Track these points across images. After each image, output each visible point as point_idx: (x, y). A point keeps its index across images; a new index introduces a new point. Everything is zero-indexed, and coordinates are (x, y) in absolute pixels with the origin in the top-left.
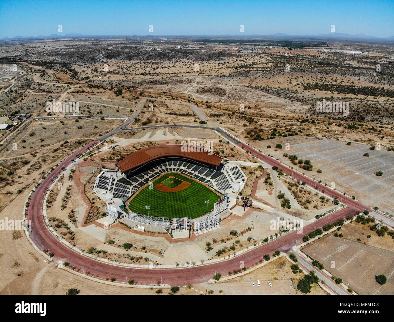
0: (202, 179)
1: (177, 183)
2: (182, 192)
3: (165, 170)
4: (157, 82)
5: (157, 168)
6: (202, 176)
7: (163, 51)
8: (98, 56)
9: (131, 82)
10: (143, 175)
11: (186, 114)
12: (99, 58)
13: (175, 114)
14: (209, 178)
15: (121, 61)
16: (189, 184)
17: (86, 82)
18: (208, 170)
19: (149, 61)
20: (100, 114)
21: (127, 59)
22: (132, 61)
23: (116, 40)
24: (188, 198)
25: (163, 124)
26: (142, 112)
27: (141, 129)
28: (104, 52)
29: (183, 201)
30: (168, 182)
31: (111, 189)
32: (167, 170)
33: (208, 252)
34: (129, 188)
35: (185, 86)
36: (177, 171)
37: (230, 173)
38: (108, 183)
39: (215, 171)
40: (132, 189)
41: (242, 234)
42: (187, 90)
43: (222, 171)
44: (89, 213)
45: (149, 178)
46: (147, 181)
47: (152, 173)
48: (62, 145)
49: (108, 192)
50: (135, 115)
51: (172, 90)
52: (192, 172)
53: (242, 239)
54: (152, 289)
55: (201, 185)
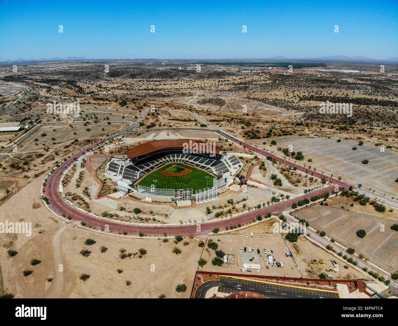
0: (203, 167)
1: (179, 170)
2: (185, 176)
3: (169, 161)
4: (160, 95)
6: (203, 164)
7: (165, 71)
9: (134, 95)
10: (149, 163)
11: (187, 119)
12: (102, 76)
13: (177, 120)
14: (209, 166)
15: (124, 79)
16: (191, 171)
17: (91, 96)
18: (208, 160)
19: (152, 79)
20: (106, 120)
21: (130, 77)
22: (134, 79)
23: (118, 63)
24: (190, 180)
25: (166, 127)
26: (146, 119)
27: (146, 131)
29: (186, 182)
30: (172, 169)
31: (121, 173)
32: (171, 160)
33: (208, 215)
34: (136, 173)
35: (187, 98)
36: (180, 161)
37: (228, 161)
38: (117, 168)
39: (215, 160)
40: (139, 174)
41: (238, 203)
42: (189, 101)
43: (221, 160)
44: (102, 190)
45: (155, 166)
46: (152, 168)
47: (157, 163)
48: (72, 143)
49: (118, 175)
50: (140, 120)
51: (174, 101)
52: (193, 162)
53: (237, 206)
54: (159, 239)
55: (202, 171)
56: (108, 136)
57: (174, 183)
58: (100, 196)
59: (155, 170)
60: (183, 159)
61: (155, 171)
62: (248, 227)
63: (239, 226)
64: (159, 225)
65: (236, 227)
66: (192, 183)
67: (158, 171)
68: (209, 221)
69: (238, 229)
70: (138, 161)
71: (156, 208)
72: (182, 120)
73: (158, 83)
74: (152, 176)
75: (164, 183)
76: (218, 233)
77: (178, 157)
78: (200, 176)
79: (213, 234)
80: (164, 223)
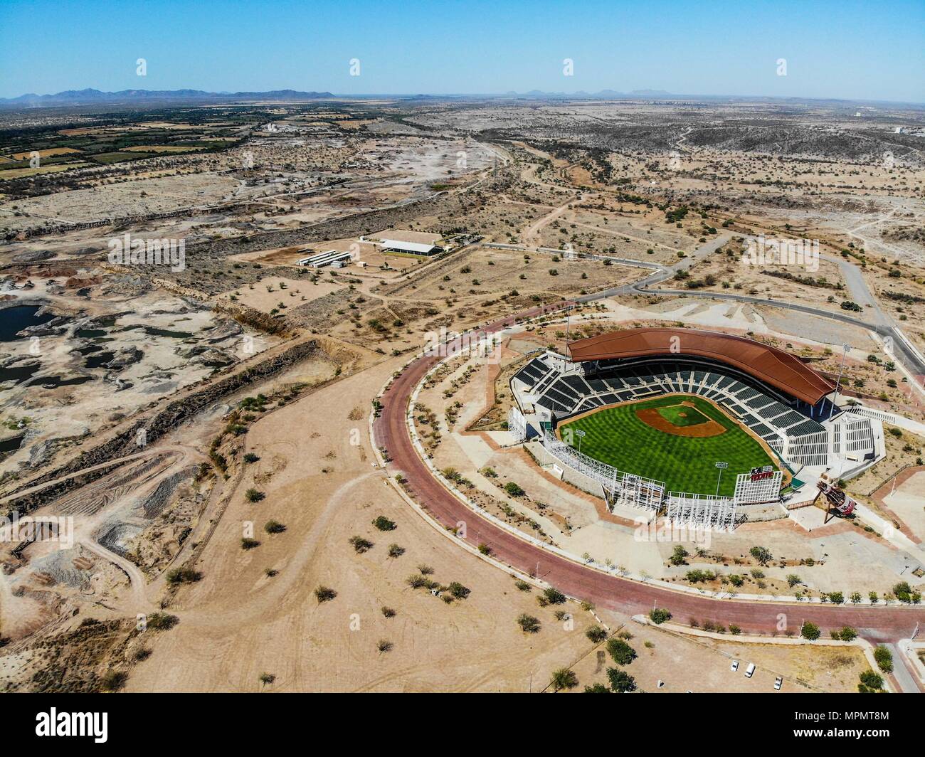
0: (762, 429)
1: (693, 418)
2: (693, 441)
3: (681, 388)
4: (783, 201)
5: (663, 378)
6: (766, 422)
8: (675, 138)
9: (716, 195)
10: (623, 382)
11: (816, 281)
12: (674, 142)
13: (787, 277)
14: (781, 432)
15: (724, 151)
16: (722, 430)
17: (618, 189)
18: (788, 412)
19: (794, 156)
20: (609, 253)
21: (741, 148)
22: (749, 154)
23: (740, 107)
24: (699, 455)
25: (740, 293)
26: (705, 261)
27: (678, 295)
28: (690, 129)
29: (683, 457)
30: (672, 413)
31: (541, 389)
32: (677, 388)
33: (673, 567)
34: (578, 398)
35: (855, 216)
36: (709, 396)
37: (844, 432)
38: (540, 376)
39: (807, 419)
40: (586, 402)
41: (783, 564)
42: (855, 228)
43: (825, 423)
44: (484, 416)
45: (634, 392)
46: (625, 396)
47: (644, 384)
48: (504, 298)
49: (533, 391)
50: (684, 265)
51: (814, 223)
52: (745, 407)
53: (774, 574)
54: (513, 576)
55: (752, 440)
56: (584, 293)
57: (651, 451)
58: (470, 429)
59: (630, 401)
60: (720, 392)
61: (626, 406)
62: (759, 644)
63: (736, 631)
64: (536, 542)
65: (722, 630)
66: (699, 466)
67: (635, 408)
68: (664, 584)
69: (728, 636)
70: (598, 370)
71: (562, 500)
72: (798, 281)
73: (806, 167)
74: (614, 415)
75: (627, 443)
76: (662, 625)
77: (709, 383)
78: (738, 451)
79: (645, 622)
80: (551, 543)
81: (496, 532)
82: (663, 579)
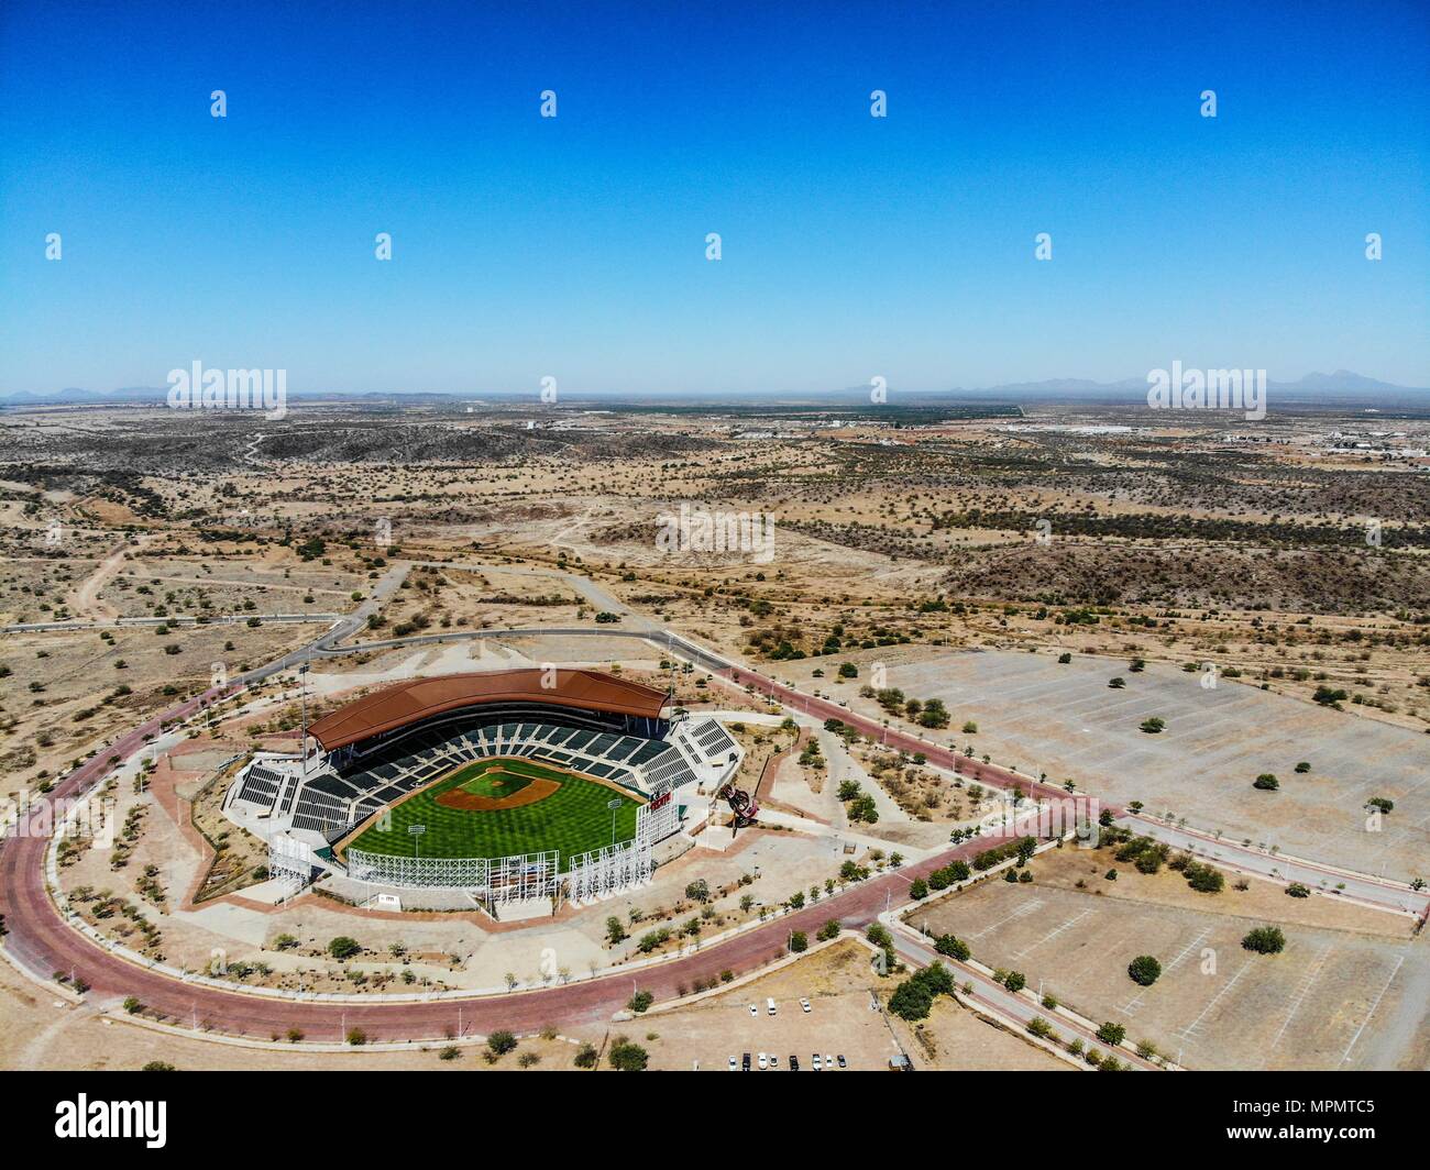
0: (601, 770)
1: (512, 784)
2: (530, 808)
3: (474, 754)
4: (454, 516)
5: (445, 748)
6: (601, 759)
7: (475, 433)
8: (241, 449)
9: (357, 517)
10: (397, 767)
11: (549, 598)
12: (241, 455)
13: (513, 601)
14: (623, 764)
15: (322, 463)
16: (555, 786)
17: (194, 525)
18: (620, 740)
19: (425, 463)
20: (244, 611)
21: (345, 458)
22: (360, 464)
23: (303, 407)
24: (550, 822)
25: (470, 629)
26: (396, 601)
27: (390, 647)
28: (261, 437)
29: (533, 831)
30: (481, 785)
31: (286, 806)
32: (480, 752)
33: (615, 946)
34: (345, 805)
35: (548, 524)
36: (514, 753)
37: (693, 741)
38: (274, 789)
39: (646, 741)
40: (358, 808)
41: (725, 893)
42: (554, 535)
43: (667, 738)
44: (211, 874)
45: (419, 775)
46: (407, 783)
47: (425, 762)
48: (108, 701)
49: (275, 814)
50: (370, 608)
51: (503, 537)
52: (566, 751)
53: (721, 906)
54: (425, 1050)
55: (596, 785)
56: (245, 669)
57: (488, 838)
58: (201, 897)
59: (418, 790)
60: (526, 744)
61: (416, 797)
62: (758, 979)
63: (728, 978)
64: (426, 997)
65: (713, 984)
66: (558, 833)
67: (429, 795)
68: (618, 968)
69: (723, 987)
70: (355, 759)
71: (416, 934)
72: (529, 603)
73: (447, 475)
74: (407, 812)
75: (450, 839)
76: (650, 1010)
77: (507, 736)
78: (589, 802)
79: (630, 1017)
80: (447, 989)
81: (354, 1012)
82: (614, 965)
